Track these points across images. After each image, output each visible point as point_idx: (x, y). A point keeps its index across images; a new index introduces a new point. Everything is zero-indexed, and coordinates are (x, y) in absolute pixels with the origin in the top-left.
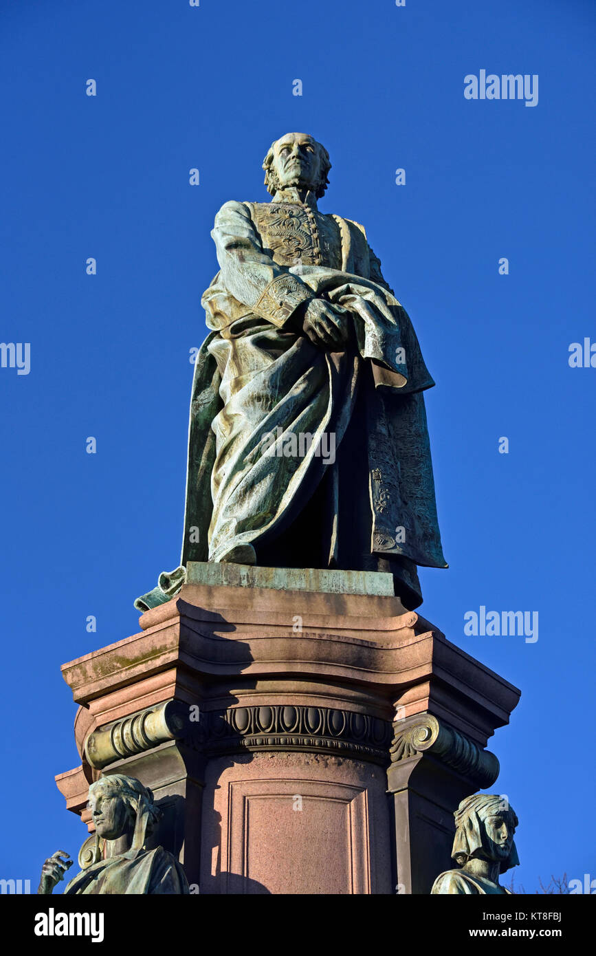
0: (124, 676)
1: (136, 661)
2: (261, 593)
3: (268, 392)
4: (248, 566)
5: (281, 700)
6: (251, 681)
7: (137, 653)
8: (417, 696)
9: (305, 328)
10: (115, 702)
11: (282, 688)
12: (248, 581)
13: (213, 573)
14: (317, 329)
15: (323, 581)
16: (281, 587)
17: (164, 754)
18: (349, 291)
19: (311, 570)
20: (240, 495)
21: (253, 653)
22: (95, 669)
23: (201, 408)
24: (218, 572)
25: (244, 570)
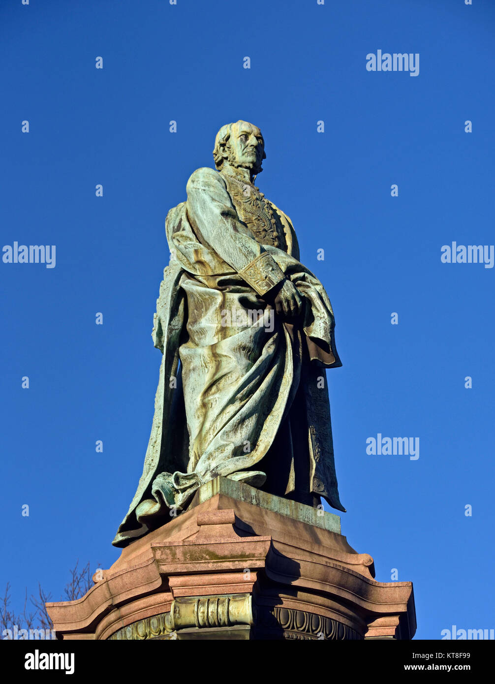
0: (211, 566)
1: (224, 558)
2: (266, 513)
3: (251, 345)
4: (256, 489)
5: (311, 609)
6: (293, 591)
7: (226, 553)
8: (388, 623)
11: (313, 600)
12: (256, 501)
13: (235, 489)
14: (285, 305)
15: (300, 512)
16: (276, 510)
18: (303, 279)
19: (293, 502)
20: (235, 426)
21: (302, 571)
22: (185, 554)
23: (174, 333)
24: (238, 489)
25: (253, 491)
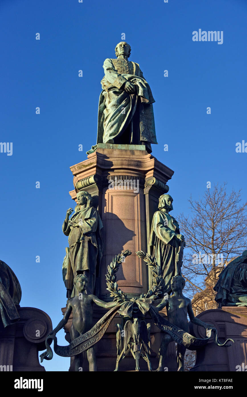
0: (84, 169)
1: (87, 166)
2: (115, 150)
3: (117, 104)
5: (120, 174)
6: (113, 170)
7: (87, 164)
8: (151, 173)
9: (125, 88)
10: (82, 175)
11: (120, 171)
12: (112, 147)
14: (128, 89)
15: (129, 147)
16: (120, 149)
17: (93, 186)
18: (135, 80)
19: (127, 145)
20: (110, 128)
21: (114, 163)
22: (77, 168)
23: (101, 108)
24: (105, 146)
25: (111, 145)
